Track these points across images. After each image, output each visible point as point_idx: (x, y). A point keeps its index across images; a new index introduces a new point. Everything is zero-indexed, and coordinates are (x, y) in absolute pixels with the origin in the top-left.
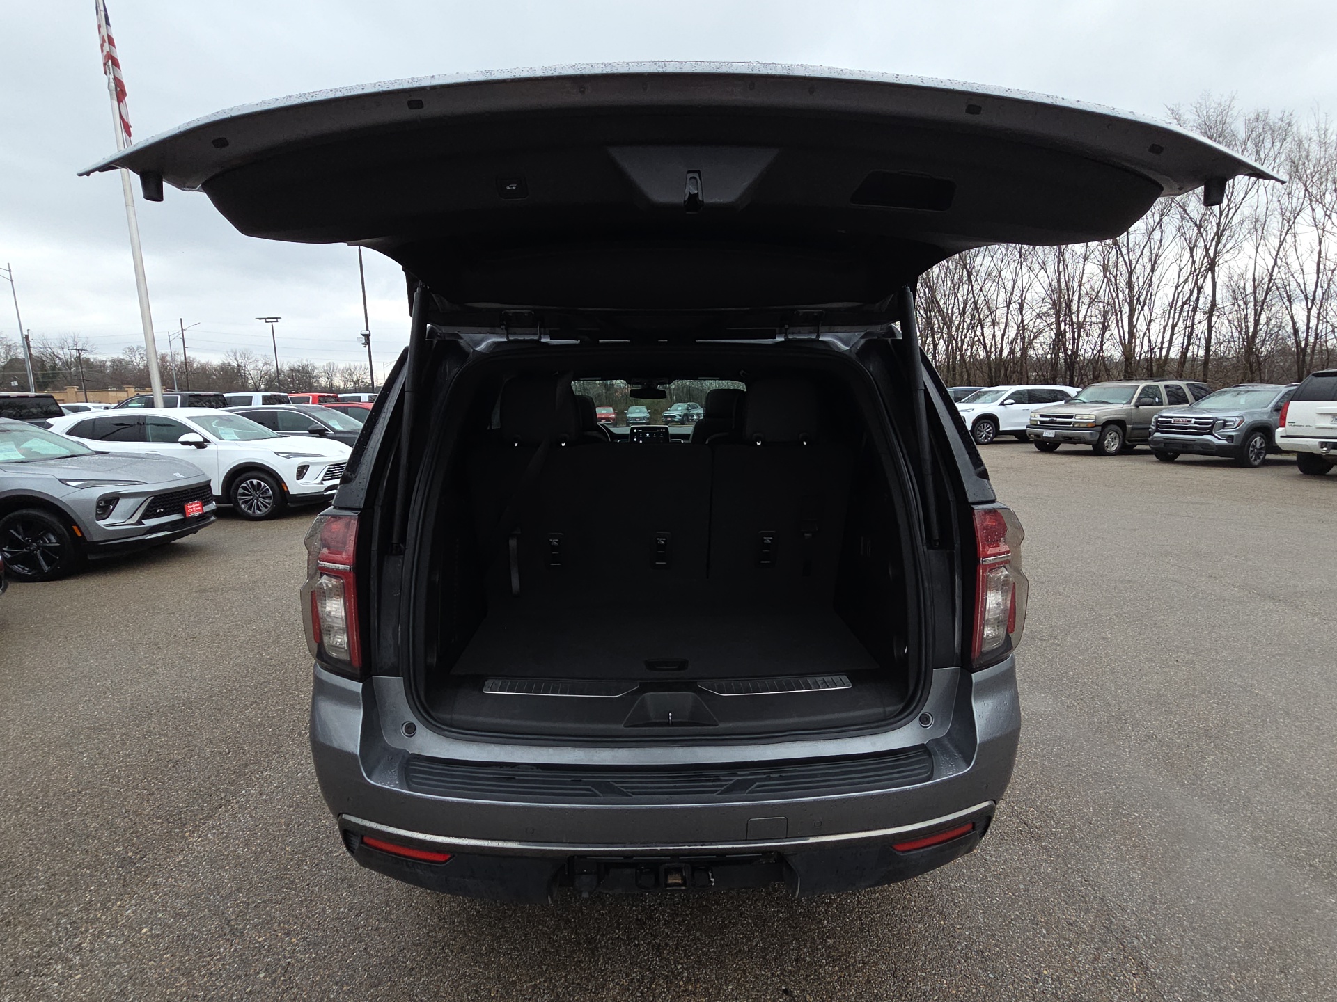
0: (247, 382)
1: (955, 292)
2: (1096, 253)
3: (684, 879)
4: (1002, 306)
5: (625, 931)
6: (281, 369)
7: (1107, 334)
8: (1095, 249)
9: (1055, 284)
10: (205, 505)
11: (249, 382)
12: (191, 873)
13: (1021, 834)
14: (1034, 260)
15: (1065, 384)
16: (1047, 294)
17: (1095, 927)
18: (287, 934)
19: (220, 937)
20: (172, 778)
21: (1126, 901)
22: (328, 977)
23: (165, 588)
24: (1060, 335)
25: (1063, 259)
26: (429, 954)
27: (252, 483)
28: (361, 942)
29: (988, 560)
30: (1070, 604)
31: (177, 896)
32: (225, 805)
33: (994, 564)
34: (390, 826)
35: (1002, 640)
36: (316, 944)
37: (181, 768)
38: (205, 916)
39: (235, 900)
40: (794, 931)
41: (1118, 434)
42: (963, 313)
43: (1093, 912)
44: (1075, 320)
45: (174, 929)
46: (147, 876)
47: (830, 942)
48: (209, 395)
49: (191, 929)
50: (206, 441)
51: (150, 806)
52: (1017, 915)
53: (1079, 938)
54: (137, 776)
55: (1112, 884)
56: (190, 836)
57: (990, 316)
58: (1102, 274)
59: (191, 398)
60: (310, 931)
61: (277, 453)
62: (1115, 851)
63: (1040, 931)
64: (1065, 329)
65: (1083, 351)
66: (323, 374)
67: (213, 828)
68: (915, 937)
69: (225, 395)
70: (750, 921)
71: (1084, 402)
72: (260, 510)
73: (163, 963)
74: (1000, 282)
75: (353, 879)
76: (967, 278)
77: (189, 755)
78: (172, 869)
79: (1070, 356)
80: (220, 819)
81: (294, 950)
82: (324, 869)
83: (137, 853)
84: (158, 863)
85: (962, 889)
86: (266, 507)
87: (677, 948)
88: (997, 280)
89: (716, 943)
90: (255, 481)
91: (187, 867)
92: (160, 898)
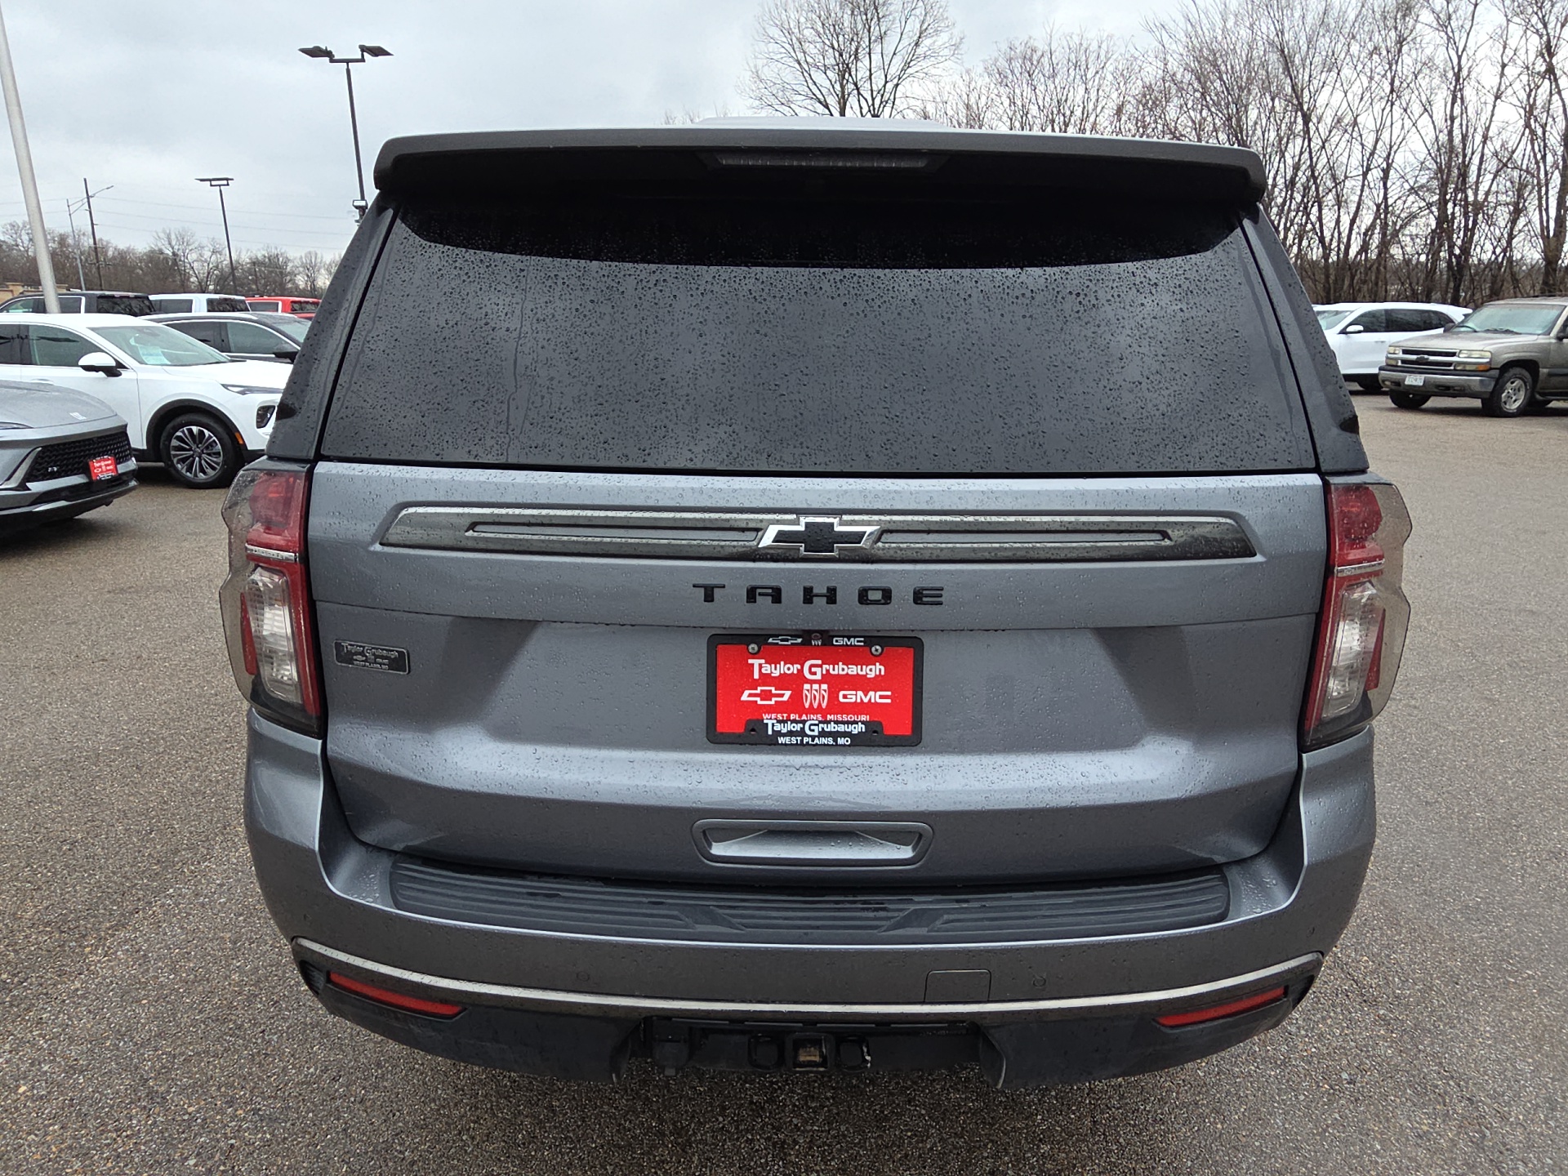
0: (188, 279)
1: (1281, 150)
2: (1517, 86)
3: (821, 1055)
4: (1354, 173)
5: (732, 1118)
6: (238, 262)
7: (1522, 221)
8: (1514, 81)
9: (1443, 138)
10: (120, 463)
11: (192, 280)
12: (91, 1008)
13: (1347, 996)
14: (1414, 97)
15: (1444, 302)
16: (1430, 154)
17: (1459, 1143)
18: (230, 1103)
19: (131, 1103)
20: (67, 866)
21: (1508, 1104)
22: (288, 1169)
23: (64, 585)
24: (1444, 220)
25: (1462, 95)
26: (438, 1142)
27: (190, 431)
28: (338, 1120)
29: (1347, 570)
30: (1436, 646)
31: (71, 1040)
32: (144, 908)
33: (1357, 577)
34: (368, 959)
35: (1355, 701)
36: (272, 1120)
37: (80, 853)
38: (110, 1071)
39: (156, 1050)
40: (990, 1129)
41: (1525, 383)
42: (1291, 184)
43: (1456, 1119)
44: (1471, 198)
45: (65, 1088)
46: (28, 1010)
47: (1045, 1148)
48: (128, 297)
49: (90, 1090)
50: (120, 365)
51: (35, 907)
52: (1336, 1119)
53: (1432, 1158)
54: (17, 861)
55: (1486, 1078)
56: (91, 953)
57: (1334, 190)
58: (1522, 122)
59: (101, 300)
60: (263, 1099)
61: (225, 386)
62: (1493, 1027)
63: (1371, 1145)
64: (1453, 213)
65: (1478, 249)
66: (301, 269)
67: (126, 942)
68: (1176, 1146)
69: (152, 297)
70: (923, 1112)
71: (1475, 331)
72: (205, 473)
73: (48, 1138)
74: (1355, 135)
75: (330, 1025)
76: (1301, 127)
77: (92, 834)
78: (64, 1001)
79: (1458, 257)
80: (135, 930)
81: (240, 1126)
82: (287, 1009)
83: (15, 975)
84: (45, 991)
85: (1252, 1076)
86: (213, 468)
87: (810, 1148)
88: (1350, 131)
89: (870, 1142)
90: (195, 429)
91: (86, 998)
92: (46, 1042)
